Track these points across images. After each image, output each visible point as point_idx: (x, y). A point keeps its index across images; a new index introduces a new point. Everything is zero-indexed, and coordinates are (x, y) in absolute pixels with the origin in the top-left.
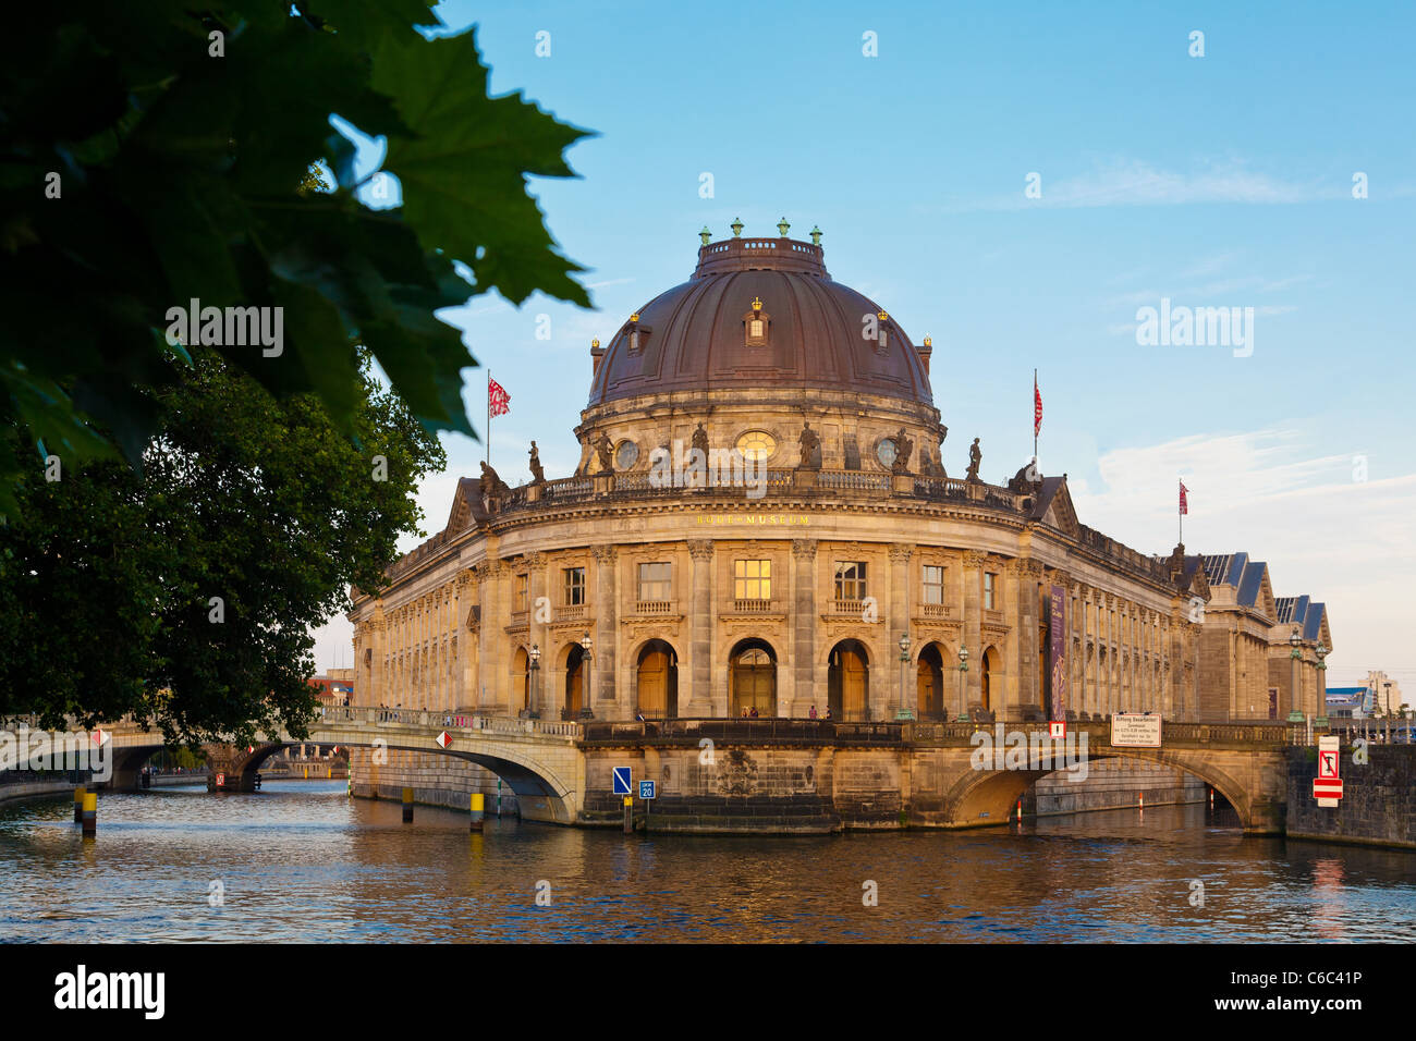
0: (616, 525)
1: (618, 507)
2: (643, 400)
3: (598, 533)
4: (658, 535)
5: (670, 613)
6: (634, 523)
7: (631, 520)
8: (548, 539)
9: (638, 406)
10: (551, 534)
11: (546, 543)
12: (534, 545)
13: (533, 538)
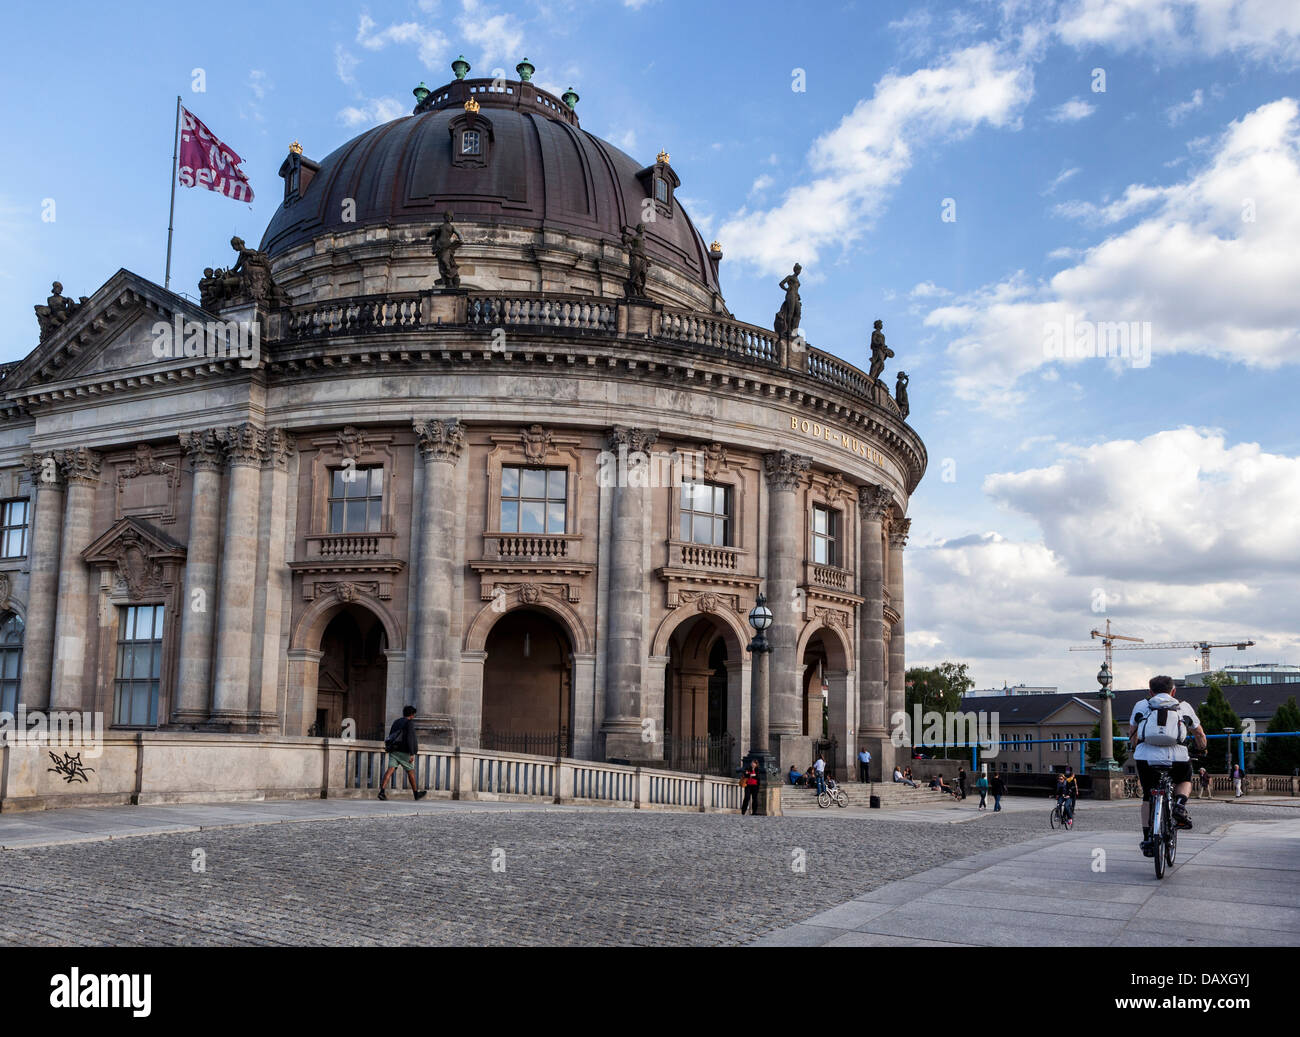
0: (664, 399)
1: (691, 365)
2: (510, 233)
3: (632, 407)
4: (738, 432)
5: (737, 571)
6: (698, 403)
7: (694, 395)
8: (493, 400)
9: (499, 240)
10: (502, 391)
11: (487, 407)
12: (446, 407)
13: (442, 394)
